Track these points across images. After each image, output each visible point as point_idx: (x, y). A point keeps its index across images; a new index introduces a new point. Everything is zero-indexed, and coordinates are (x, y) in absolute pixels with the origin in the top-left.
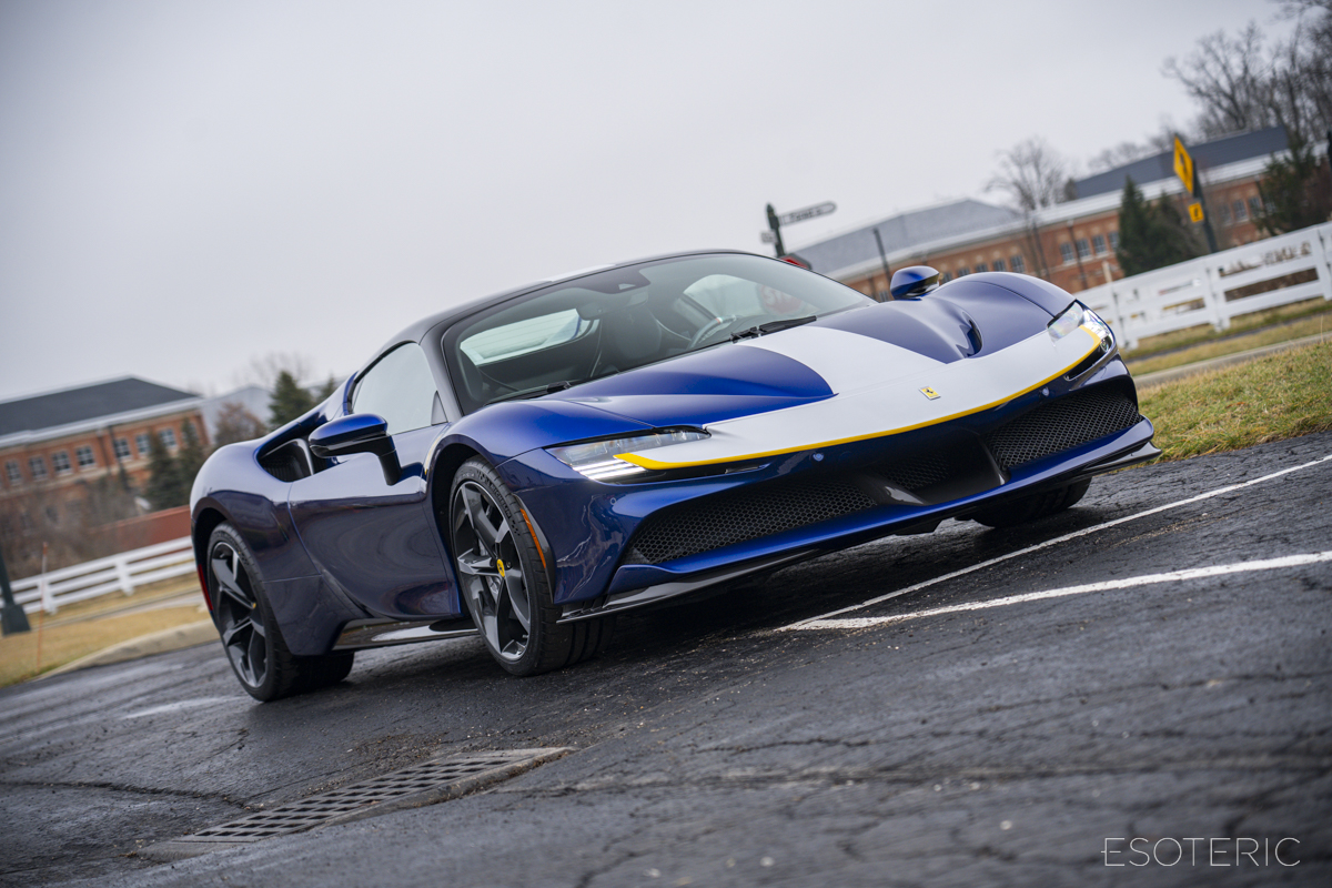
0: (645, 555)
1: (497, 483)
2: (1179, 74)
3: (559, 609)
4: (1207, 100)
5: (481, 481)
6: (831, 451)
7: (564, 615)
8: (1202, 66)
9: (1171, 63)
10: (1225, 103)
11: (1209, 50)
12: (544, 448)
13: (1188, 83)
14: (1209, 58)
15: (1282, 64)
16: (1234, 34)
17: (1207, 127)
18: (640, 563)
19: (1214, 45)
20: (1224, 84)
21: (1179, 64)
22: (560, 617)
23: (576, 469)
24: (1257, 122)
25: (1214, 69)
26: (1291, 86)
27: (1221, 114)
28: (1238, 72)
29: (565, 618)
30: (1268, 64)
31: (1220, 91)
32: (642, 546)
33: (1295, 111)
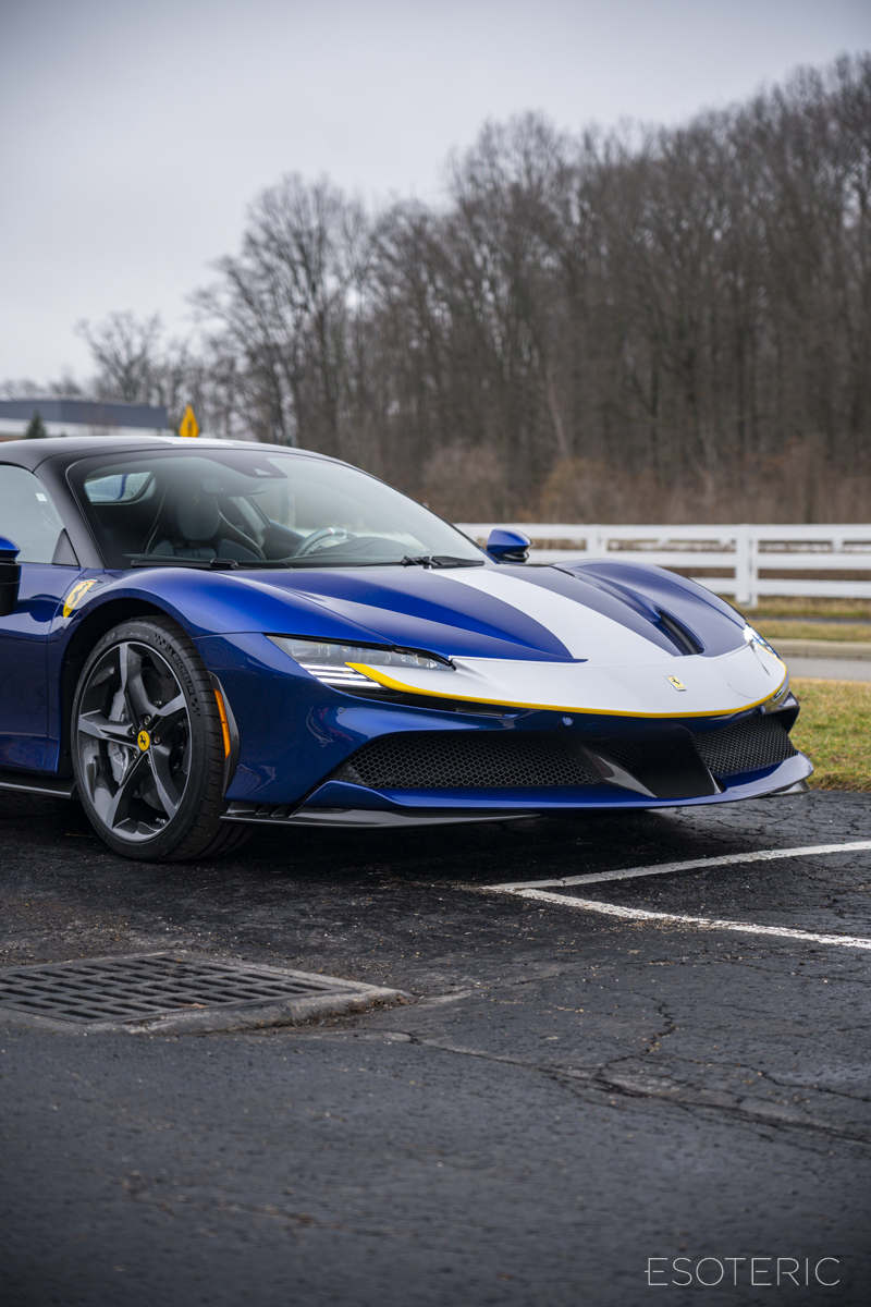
0: (362, 776)
1: (183, 654)
2: (88, 337)
3: (227, 803)
4: (106, 367)
5: (158, 646)
6: (581, 718)
7: (229, 811)
8: (109, 336)
9: (84, 324)
10: (121, 373)
11: (117, 324)
12: (265, 634)
13: (95, 347)
14: (115, 330)
15: (174, 357)
16: (141, 318)
17: (102, 390)
18: (352, 781)
19: (123, 322)
20: (124, 359)
21: (91, 327)
22: (224, 813)
23: (304, 666)
24: (141, 398)
25: (118, 342)
26: (178, 377)
27: (114, 381)
28: (136, 351)
29: (229, 815)
30: (162, 354)
31: (118, 362)
32: (360, 765)
33: (175, 398)
